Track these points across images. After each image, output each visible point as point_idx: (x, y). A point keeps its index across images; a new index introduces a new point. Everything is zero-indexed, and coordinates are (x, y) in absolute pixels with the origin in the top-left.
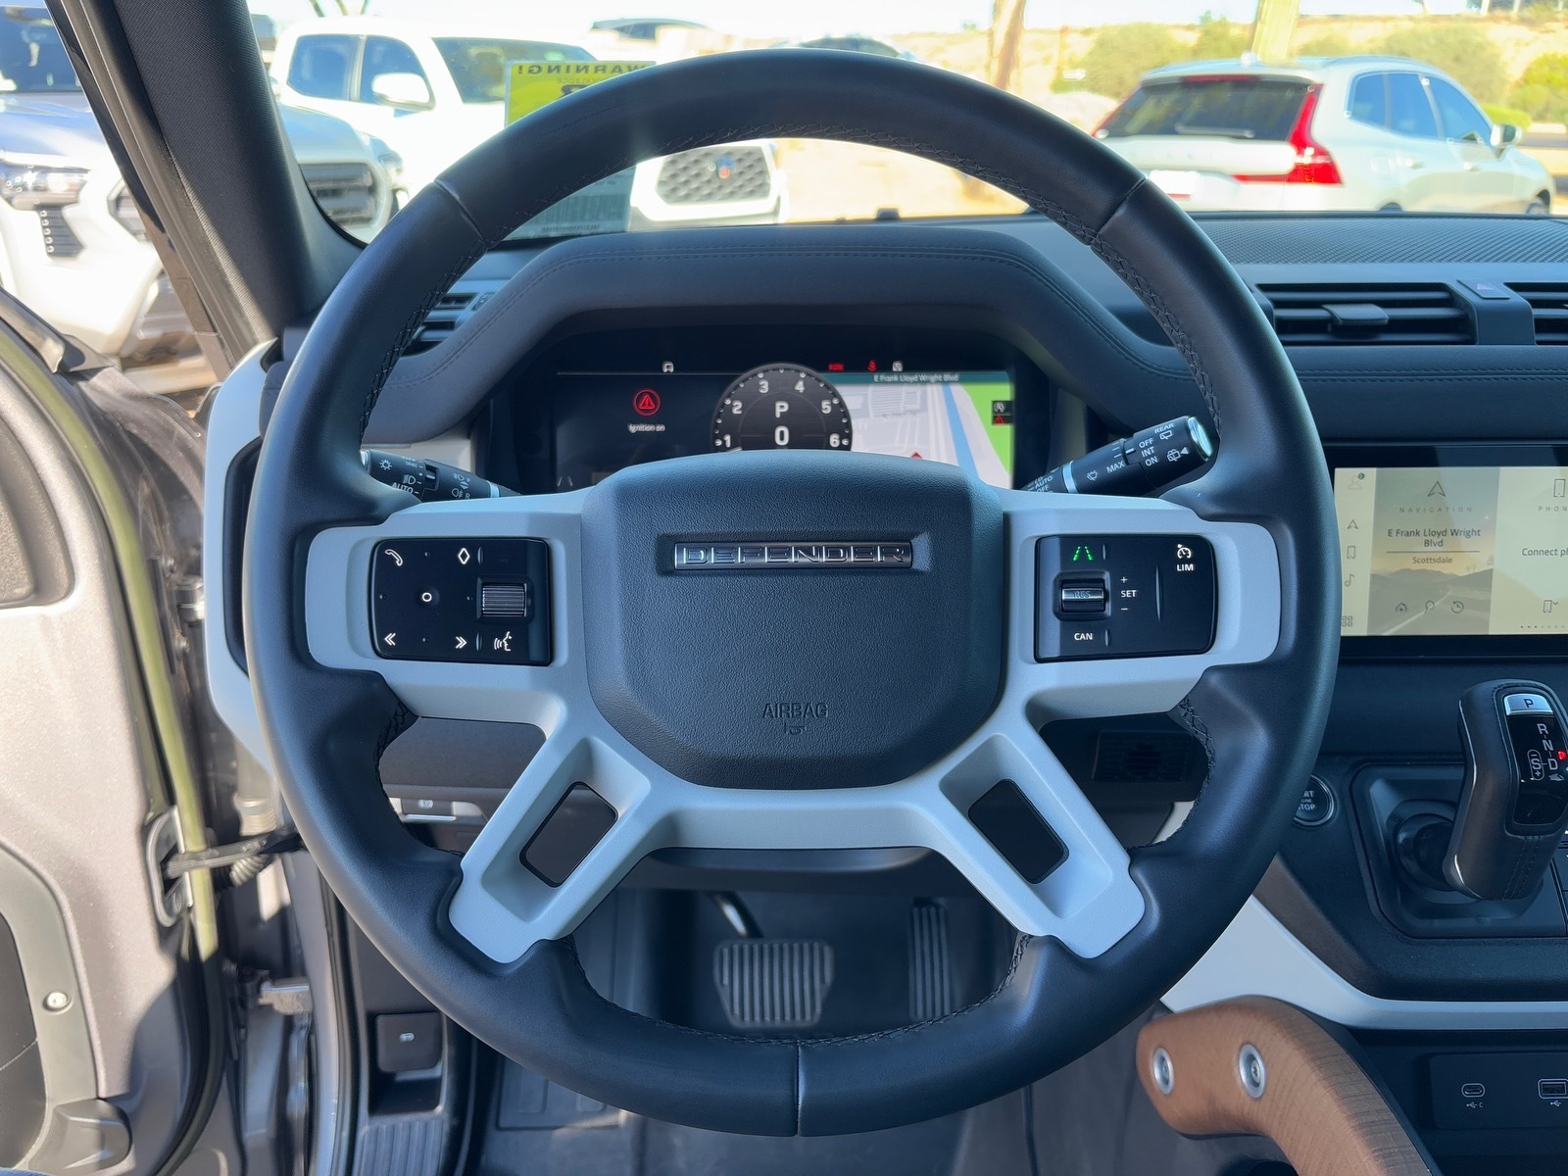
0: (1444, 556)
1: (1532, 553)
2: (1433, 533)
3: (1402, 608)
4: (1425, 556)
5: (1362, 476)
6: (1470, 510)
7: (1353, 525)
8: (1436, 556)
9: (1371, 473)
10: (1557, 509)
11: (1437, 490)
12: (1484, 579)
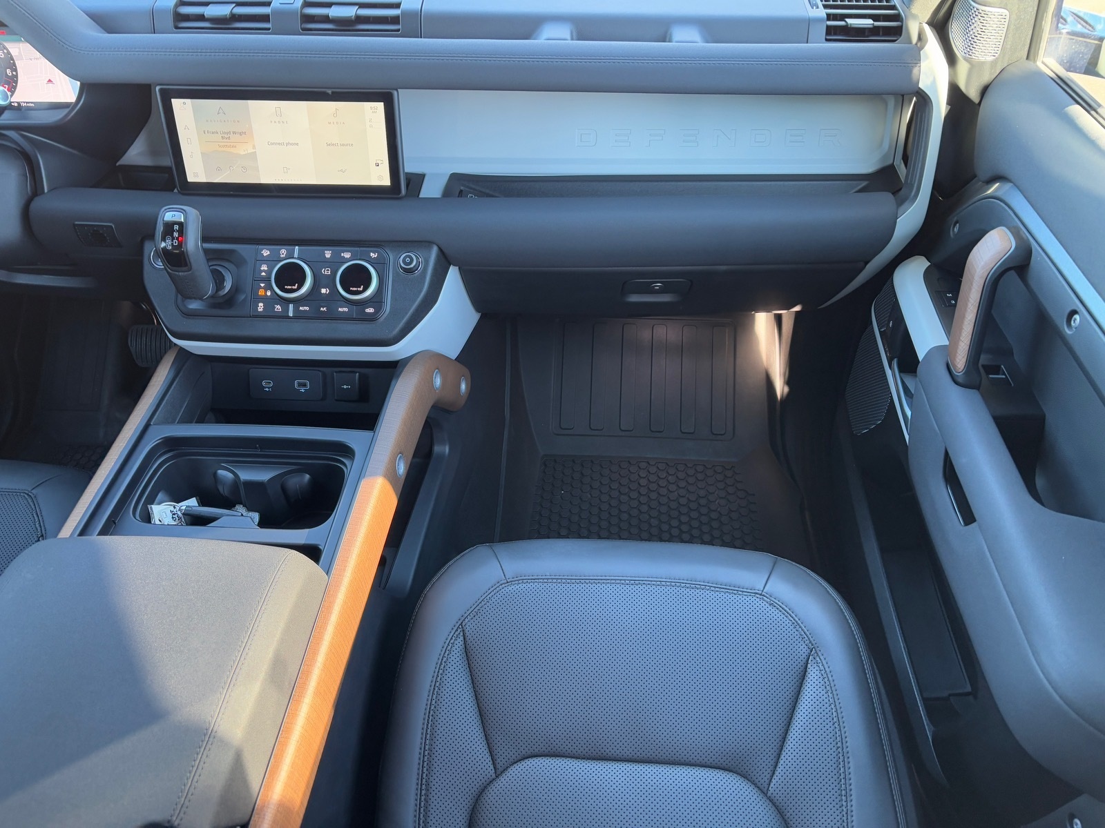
0: (232, 144)
1: (272, 144)
2: (224, 133)
3: (219, 169)
4: (222, 144)
5: (185, 103)
6: (238, 122)
7: (186, 128)
8: (229, 144)
9: (188, 101)
10: (279, 122)
11: (221, 111)
12: (253, 156)
